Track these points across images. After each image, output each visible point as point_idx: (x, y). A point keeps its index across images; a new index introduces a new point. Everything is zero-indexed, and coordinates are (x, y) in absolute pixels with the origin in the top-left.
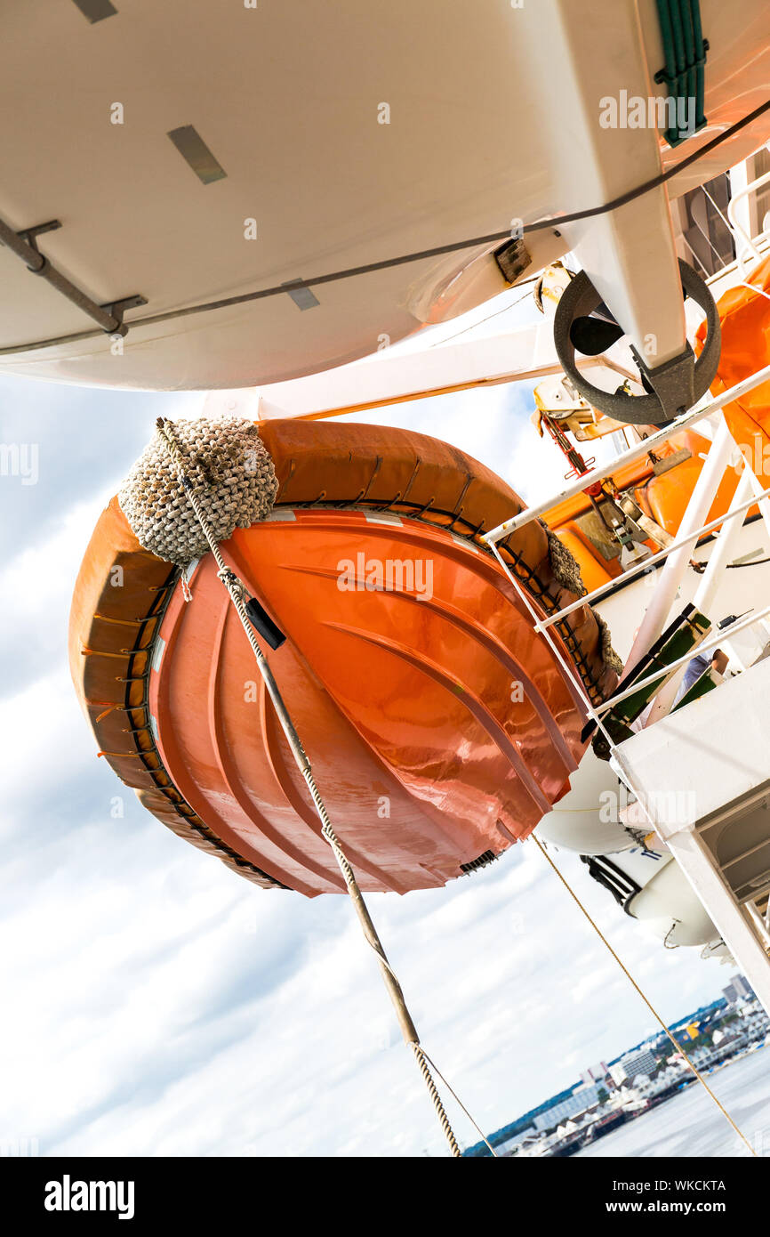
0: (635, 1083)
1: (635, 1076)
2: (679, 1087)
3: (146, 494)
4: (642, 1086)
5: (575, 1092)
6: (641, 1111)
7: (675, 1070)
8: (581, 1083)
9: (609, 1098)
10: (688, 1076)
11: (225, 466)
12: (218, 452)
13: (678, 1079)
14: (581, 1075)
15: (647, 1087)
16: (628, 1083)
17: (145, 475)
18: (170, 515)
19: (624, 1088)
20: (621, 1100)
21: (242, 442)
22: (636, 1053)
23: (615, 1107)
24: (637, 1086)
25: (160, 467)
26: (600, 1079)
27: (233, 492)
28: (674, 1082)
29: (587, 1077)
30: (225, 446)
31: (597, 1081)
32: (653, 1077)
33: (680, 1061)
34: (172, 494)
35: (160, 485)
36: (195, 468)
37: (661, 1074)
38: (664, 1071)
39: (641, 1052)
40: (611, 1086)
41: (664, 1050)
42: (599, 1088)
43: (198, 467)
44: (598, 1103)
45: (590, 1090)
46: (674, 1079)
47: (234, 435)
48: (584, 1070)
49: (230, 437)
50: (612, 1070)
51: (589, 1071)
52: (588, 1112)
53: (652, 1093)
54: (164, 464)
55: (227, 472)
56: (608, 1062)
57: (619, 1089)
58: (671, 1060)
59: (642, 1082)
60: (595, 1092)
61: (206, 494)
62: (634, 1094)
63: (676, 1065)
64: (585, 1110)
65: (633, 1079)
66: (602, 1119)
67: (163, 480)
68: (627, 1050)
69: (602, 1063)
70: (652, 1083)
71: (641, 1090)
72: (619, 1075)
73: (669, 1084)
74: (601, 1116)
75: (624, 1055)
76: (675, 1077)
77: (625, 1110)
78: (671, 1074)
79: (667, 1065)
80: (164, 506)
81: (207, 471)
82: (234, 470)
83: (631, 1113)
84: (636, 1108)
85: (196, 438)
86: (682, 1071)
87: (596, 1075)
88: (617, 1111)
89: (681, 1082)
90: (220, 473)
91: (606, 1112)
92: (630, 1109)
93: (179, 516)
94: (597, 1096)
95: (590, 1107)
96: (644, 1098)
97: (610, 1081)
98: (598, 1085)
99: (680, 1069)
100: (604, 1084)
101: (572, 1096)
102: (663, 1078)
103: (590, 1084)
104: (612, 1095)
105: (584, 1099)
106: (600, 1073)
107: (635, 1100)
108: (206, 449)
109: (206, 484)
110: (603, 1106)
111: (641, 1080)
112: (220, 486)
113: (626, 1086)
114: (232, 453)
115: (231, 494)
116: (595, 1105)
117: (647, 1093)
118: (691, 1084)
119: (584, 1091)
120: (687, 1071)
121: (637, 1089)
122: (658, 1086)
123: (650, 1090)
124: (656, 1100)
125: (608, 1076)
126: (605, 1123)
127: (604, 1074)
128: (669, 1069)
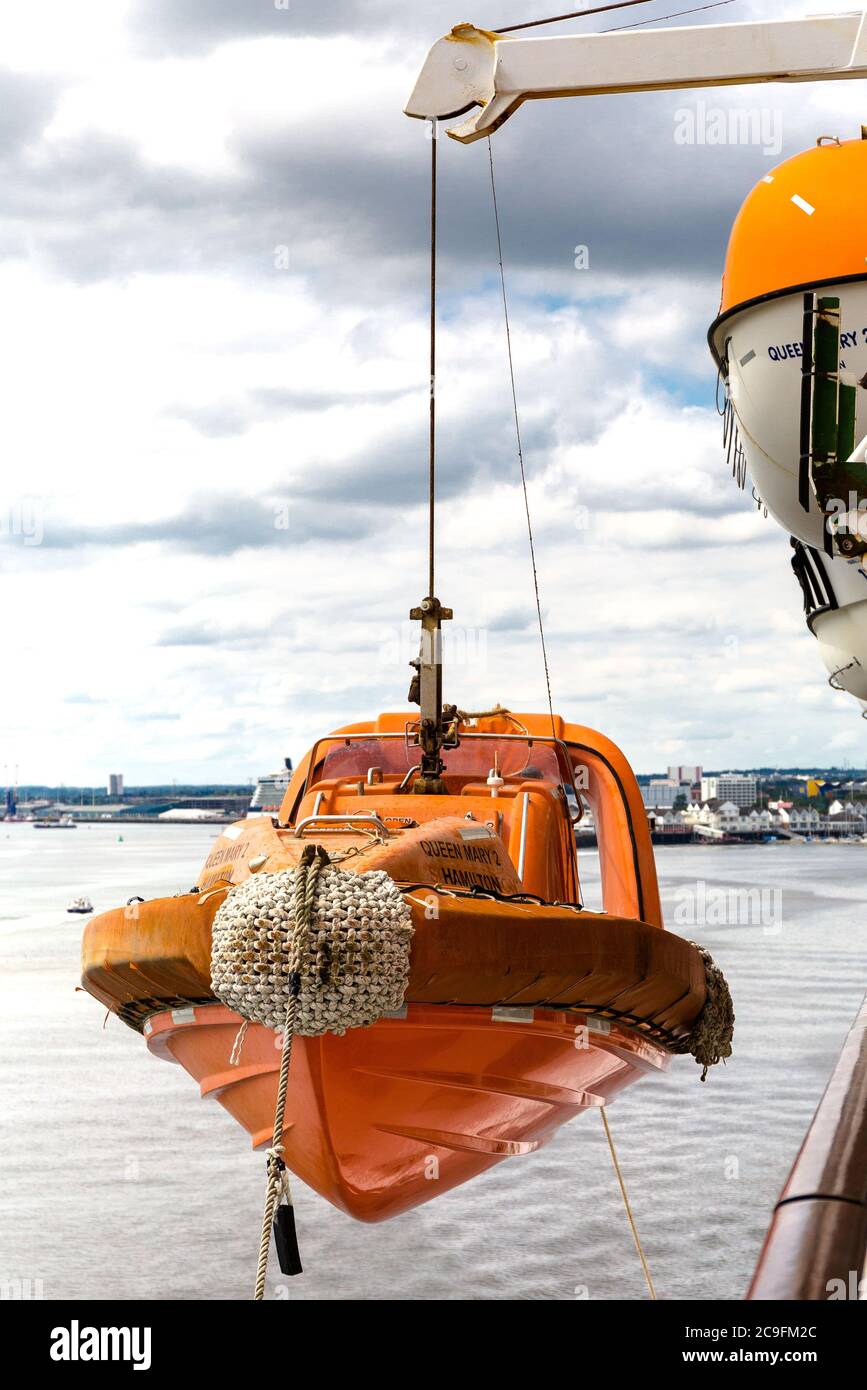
0: (722, 808)
1: (726, 801)
2: (766, 838)
3: (245, 944)
4: (727, 814)
5: (654, 782)
6: (712, 841)
7: (771, 818)
8: (665, 777)
9: (686, 810)
10: (782, 831)
11: (350, 970)
12: (351, 949)
13: (769, 829)
14: (669, 769)
15: (732, 819)
16: (714, 805)
17: (256, 922)
18: (258, 987)
19: (706, 807)
20: (697, 817)
21: (387, 945)
22: (740, 777)
23: (687, 821)
24: (722, 813)
25: (277, 926)
26: (688, 784)
27: (344, 1001)
28: (765, 830)
29: (674, 775)
30: (363, 944)
31: (682, 784)
32: (744, 812)
33: (782, 811)
34: (273, 967)
35: (265, 946)
36: (315, 952)
37: (754, 814)
38: (759, 813)
39: (746, 779)
40: (694, 797)
41: (772, 790)
42: (680, 794)
43: (319, 955)
44: (671, 807)
45: (670, 790)
46: (765, 827)
47: (380, 931)
48: (675, 765)
49: (376, 933)
50: (705, 783)
51: (680, 769)
52: (654, 811)
53: (734, 828)
54: (284, 924)
55: (349, 978)
56: (705, 770)
57: (701, 806)
58: (773, 805)
59: (730, 811)
60: (674, 795)
61: (312, 990)
62: (713, 818)
63: (775, 813)
64: (653, 807)
65: (722, 802)
66: (665, 826)
67: (273, 945)
68: (732, 769)
69: (698, 769)
70: (740, 819)
71: (724, 819)
72: (709, 790)
73: (757, 829)
74: (666, 823)
75: (726, 772)
76: (768, 825)
77: (695, 830)
78: (764, 819)
79: (766, 807)
80: (257, 974)
81: (327, 964)
82: (358, 979)
83: (700, 837)
84: (709, 834)
85: (336, 915)
86: (779, 823)
87: (686, 777)
88: (686, 826)
89: (771, 834)
90: (340, 975)
91: (674, 821)
92: (701, 832)
93: (269, 994)
94: (674, 800)
95: (660, 807)
96: (722, 829)
97: (695, 791)
98: (682, 788)
99: (777, 820)
100: (688, 791)
101: (648, 785)
102: (754, 820)
103: (673, 783)
104: (690, 807)
105: (659, 795)
106: (690, 776)
107: (712, 825)
108: (340, 936)
109: (318, 979)
110: (674, 814)
111: (730, 808)
112: (333, 989)
113: (710, 806)
114: (367, 956)
115: (340, 1001)
116: (666, 807)
117: (728, 826)
118: (781, 841)
119: (663, 786)
120: (783, 826)
121: (720, 816)
122: (744, 824)
123: (734, 824)
124: (734, 838)
125: (698, 786)
126: (666, 832)
127: (694, 781)
128: (765, 813)
